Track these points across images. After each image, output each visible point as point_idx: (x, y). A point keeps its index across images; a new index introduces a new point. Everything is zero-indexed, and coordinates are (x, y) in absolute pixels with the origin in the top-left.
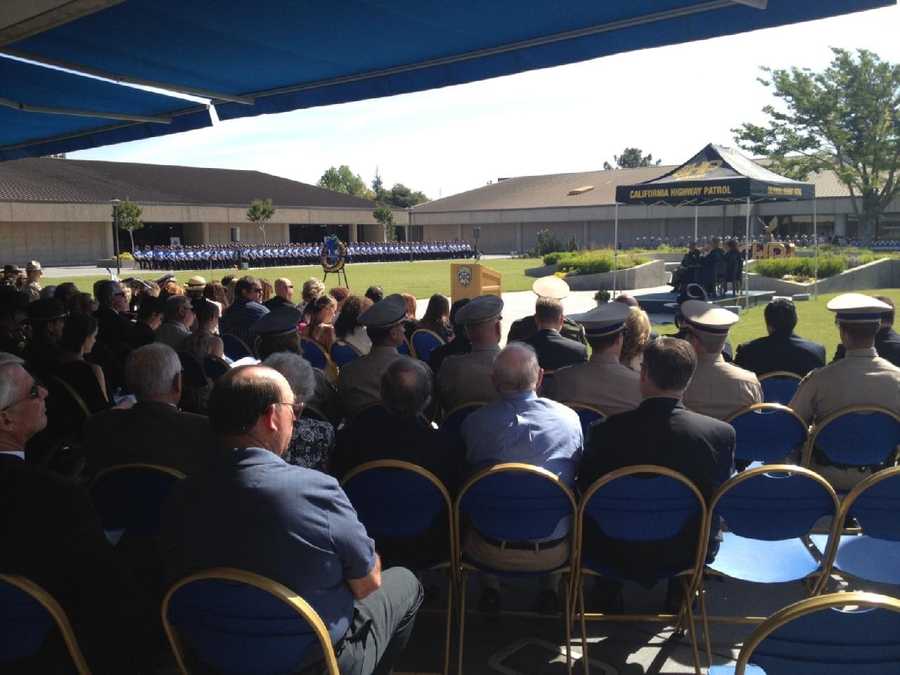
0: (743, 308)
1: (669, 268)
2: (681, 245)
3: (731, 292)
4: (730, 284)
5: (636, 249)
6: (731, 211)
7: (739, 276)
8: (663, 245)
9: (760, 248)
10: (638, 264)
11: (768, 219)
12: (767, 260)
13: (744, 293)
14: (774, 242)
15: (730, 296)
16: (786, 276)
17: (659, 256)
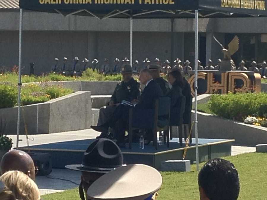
0: (192, 163)
1: (96, 104)
2: (114, 71)
3: (176, 140)
4: (175, 129)
5: (54, 75)
6: (181, 25)
7: (187, 117)
8: (90, 70)
9: (217, 78)
10: (53, 96)
11: (227, 38)
12: (224, 96)
13: (194, 140)
14: (234, 71)
15: (175, 145)
16: (249, 119)
17: (85, 86)
